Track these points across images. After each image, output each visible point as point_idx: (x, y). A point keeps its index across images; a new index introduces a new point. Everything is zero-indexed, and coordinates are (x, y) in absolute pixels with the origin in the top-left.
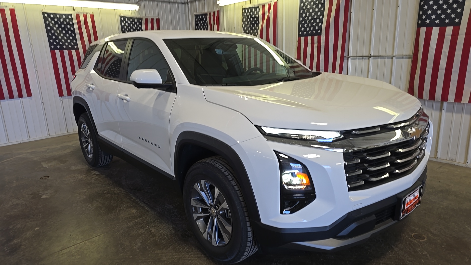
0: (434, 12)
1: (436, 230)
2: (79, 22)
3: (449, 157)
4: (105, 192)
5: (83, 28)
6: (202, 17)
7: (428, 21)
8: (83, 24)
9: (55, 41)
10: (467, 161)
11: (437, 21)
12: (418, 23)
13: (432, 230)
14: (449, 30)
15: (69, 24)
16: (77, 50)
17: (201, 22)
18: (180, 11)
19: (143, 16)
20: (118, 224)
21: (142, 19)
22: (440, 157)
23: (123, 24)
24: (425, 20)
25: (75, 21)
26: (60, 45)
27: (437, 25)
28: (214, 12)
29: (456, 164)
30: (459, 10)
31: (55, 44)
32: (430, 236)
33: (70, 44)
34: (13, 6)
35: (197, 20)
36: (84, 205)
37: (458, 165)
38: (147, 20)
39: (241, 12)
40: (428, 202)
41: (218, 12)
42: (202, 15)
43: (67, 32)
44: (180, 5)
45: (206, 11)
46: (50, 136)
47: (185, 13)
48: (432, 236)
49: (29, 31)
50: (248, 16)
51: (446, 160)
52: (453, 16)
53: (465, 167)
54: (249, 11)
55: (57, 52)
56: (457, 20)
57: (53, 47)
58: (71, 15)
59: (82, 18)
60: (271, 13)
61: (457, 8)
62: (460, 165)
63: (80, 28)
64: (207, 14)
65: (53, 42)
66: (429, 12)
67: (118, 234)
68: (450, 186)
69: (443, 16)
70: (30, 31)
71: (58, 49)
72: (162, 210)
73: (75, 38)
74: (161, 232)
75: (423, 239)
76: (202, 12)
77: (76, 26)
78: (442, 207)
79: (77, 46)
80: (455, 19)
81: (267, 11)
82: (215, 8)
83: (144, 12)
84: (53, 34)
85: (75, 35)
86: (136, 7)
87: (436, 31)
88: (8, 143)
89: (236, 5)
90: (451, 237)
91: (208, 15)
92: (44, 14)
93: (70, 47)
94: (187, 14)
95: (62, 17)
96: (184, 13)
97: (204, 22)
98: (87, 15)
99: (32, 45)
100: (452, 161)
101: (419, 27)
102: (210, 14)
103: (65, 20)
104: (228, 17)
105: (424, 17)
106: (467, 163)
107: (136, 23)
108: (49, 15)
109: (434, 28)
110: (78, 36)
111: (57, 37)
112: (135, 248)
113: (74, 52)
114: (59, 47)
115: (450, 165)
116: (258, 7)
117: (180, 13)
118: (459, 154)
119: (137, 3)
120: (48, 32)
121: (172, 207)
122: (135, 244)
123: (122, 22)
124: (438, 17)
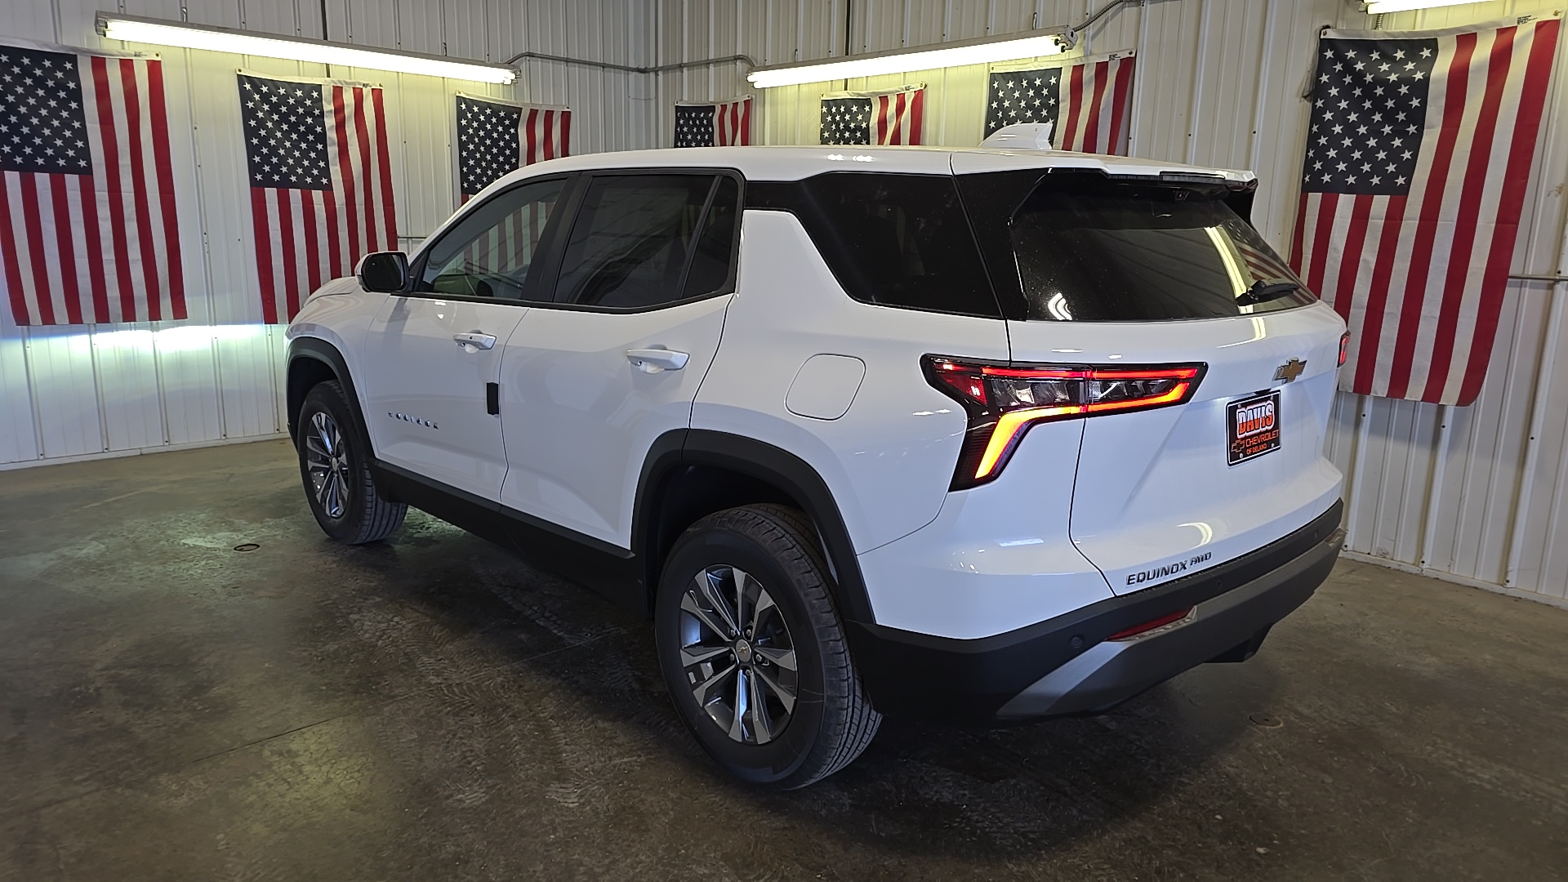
0: (1344, 155)
1: (1310, 707)
2: (339, 110)
3: (1377, 546)
4: (432, 590)
5: (351, 129)
6: (697, 117)
7: (1326, 178)
8: (350, 117)
9: (266, 159)
10: (1421, 557)
11: (1351, 180)
12: (1304, 180)
13: (1300, 709)
14: (1380, 204)
15: (312, 115)
16: (328, 190)
17: (695, 130)
18: (632, 94)
19: (525, 102)
20: (486, 664)
21: (519, 111)
22: (1353, 547)
23: (464, 122)
24: (1321, 173)
25: (328, 107)
26: (280, 173)
27: (1349, 190)
28: (736, 104)
29: (1394, 565)
30: (1407, 155)
31: (267, 168)
32: (1293, 719)
33: (307, 172)
34: (157, 55)
35: (681, 122)
36: (381, 616)
37: (1398, 568)
38: (533, 114)
39: (817, 111)
40: (1303, 649)
41: (747, 103)
42: (698, 109)
43: (303, 137)
44: (632, 75)
45: (712, 99)
46: (227, 438)
47: (648, 99)
48: (1297, 721)
49: (195, 128)
50: (838, 125)
51: (1369, 554)
52: (1391, 168)
53: (1416, 574)
54: (842, 109)
55: (271, 194)
56: (1401, 181)
57: (259, 177)
58: (318, 88)
59: (348, 98)
60: (906, 120)
61: (1401, 150)
62: (1404, 568)
63: (340, 126)
64: (712, 109)
65: (261, 165)
66: (1332, 153)
67: (492, 684)
68: (1367, 615)
69: (1366, 167)
70: (198, 128)
71: (272, 184)
72: (599, 637)
73: (323, 155)
74: (604, 684)
75: (1273, 726)
76: (699, 100)
77: (330, 122)
78: (1335, 660)
79: (330, 181)
80: (1395, 175)
81: (893, 114)
82: (739, 93)
83: (526, 90)
84: (264, 141)
85: (325, 147)
86: (506, 76)
87: (1345, 204)
88: (106, 451)
89: (804, 89)
90: (1345, 723)
91: (718, 110)
92: (241, 79)
93: (309, 180)
94: (653, 102)
95: (292, 94)
96: (643, 98)
97: (703, 129)
98: (365, 90)
99: (201, 170)
100: (1385, 557)
101: (1306, 189)
102: (724, 107)
103: (300, 102)
104: (777, 122)
105: (1318, 166)
106: (1423, 562)
107: (501, 121)
108: (256, 83)
109: (1341, 196)
110: (333, 151)
111: (273, 151)
112: (542, 715)
113: (317, 196)
114: (276, 178)
115: (1378, 567)
116: (868, 102)
117: (630, 99)
118: (1402, 539)
119: (509, 64)
120: (249, 132)
121: (624, 632)
122: (540, 708)
123: (461, 115)
124: (1354, 167)
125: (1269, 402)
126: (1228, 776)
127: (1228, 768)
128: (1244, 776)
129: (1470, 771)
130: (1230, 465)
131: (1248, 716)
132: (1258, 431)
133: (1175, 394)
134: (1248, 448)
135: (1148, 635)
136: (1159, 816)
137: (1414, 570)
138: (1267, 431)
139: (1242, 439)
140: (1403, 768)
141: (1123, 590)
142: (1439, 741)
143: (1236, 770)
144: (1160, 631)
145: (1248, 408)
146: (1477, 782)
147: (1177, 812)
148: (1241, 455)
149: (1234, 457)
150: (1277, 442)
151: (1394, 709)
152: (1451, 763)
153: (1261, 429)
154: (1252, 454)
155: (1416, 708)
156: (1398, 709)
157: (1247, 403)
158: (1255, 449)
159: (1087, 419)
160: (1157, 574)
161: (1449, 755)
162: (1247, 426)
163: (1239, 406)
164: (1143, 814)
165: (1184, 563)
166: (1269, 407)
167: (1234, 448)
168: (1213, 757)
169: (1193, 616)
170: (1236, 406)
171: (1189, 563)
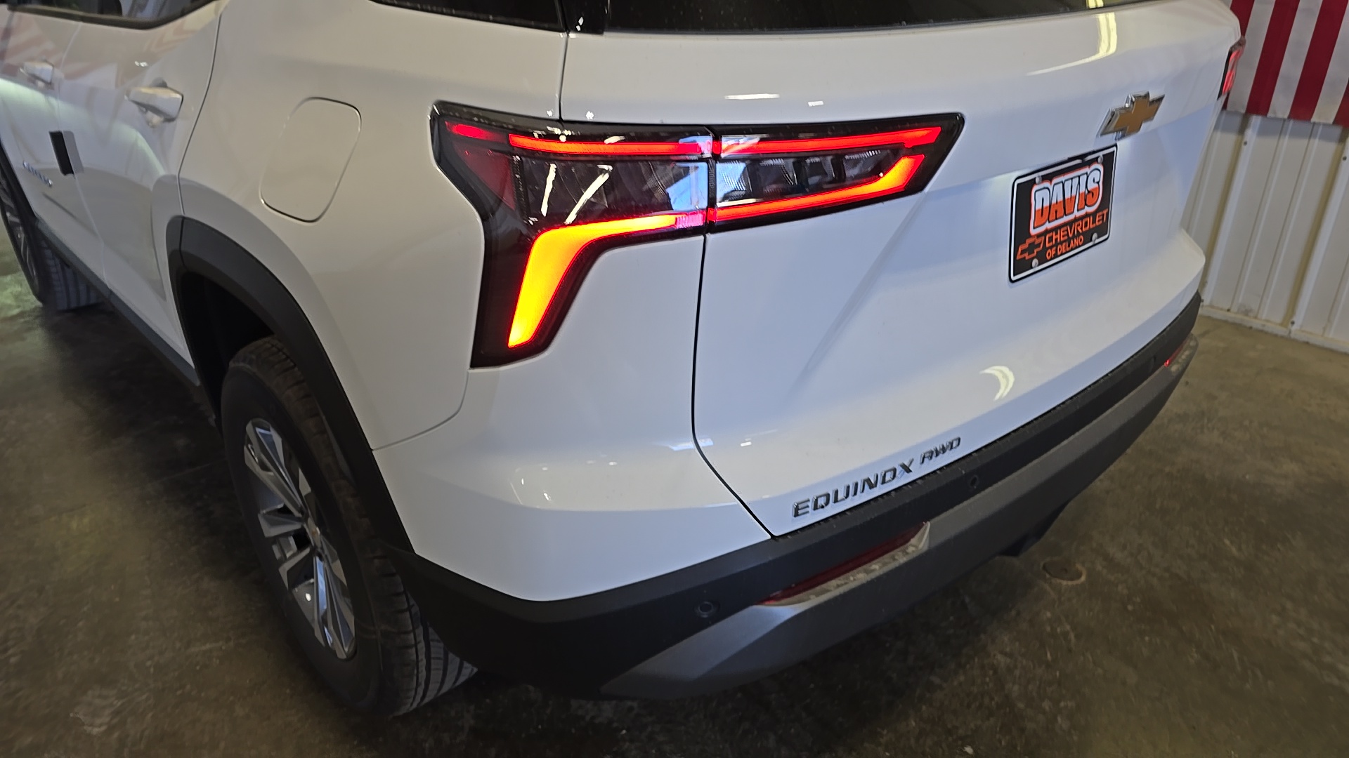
125: (1095, 166)
126: (995, 672)
127: (999, 657)
128: (1017, 673)
129: (1328, 659)
130: (1012, 281)
131: (1042, 564)
132: (1071, 217)
133: (893, 178)
134: (1051, 248)
135: (835, 588)
136: (886, 750)
137: (1281, 331)
138: (1087, 215)
139: (1039, 236)
140: (1236, 655)
141: (785, 525)
142: (1289, 605)
143: (1008, 660)
144: (858, 578)
145: (1055, 181)
146: (1336, 682)
147: (912, 741)
148: (1035, 262)
149: (1020, 266)
150: (1103, 230)
151: (1234, 550)
152: (1302, 645)
153: (1077, 214)
154: (1056, 256)
155: (1264, 547)
156: (1240, 549)
157: (1050, 174)
158: (1063, 247)
159: (708, 236)
160: (851, 491)
161: (1301, 631)
162: (1049, 212)
163: (1037, 180)
164: (866, 745)
165: (907, 463)
166: (1096, 174)
167: (1023, 252)
168: (983, 636)
169: (920, 543)
170: (1033, 182)
171: (919, 459)
